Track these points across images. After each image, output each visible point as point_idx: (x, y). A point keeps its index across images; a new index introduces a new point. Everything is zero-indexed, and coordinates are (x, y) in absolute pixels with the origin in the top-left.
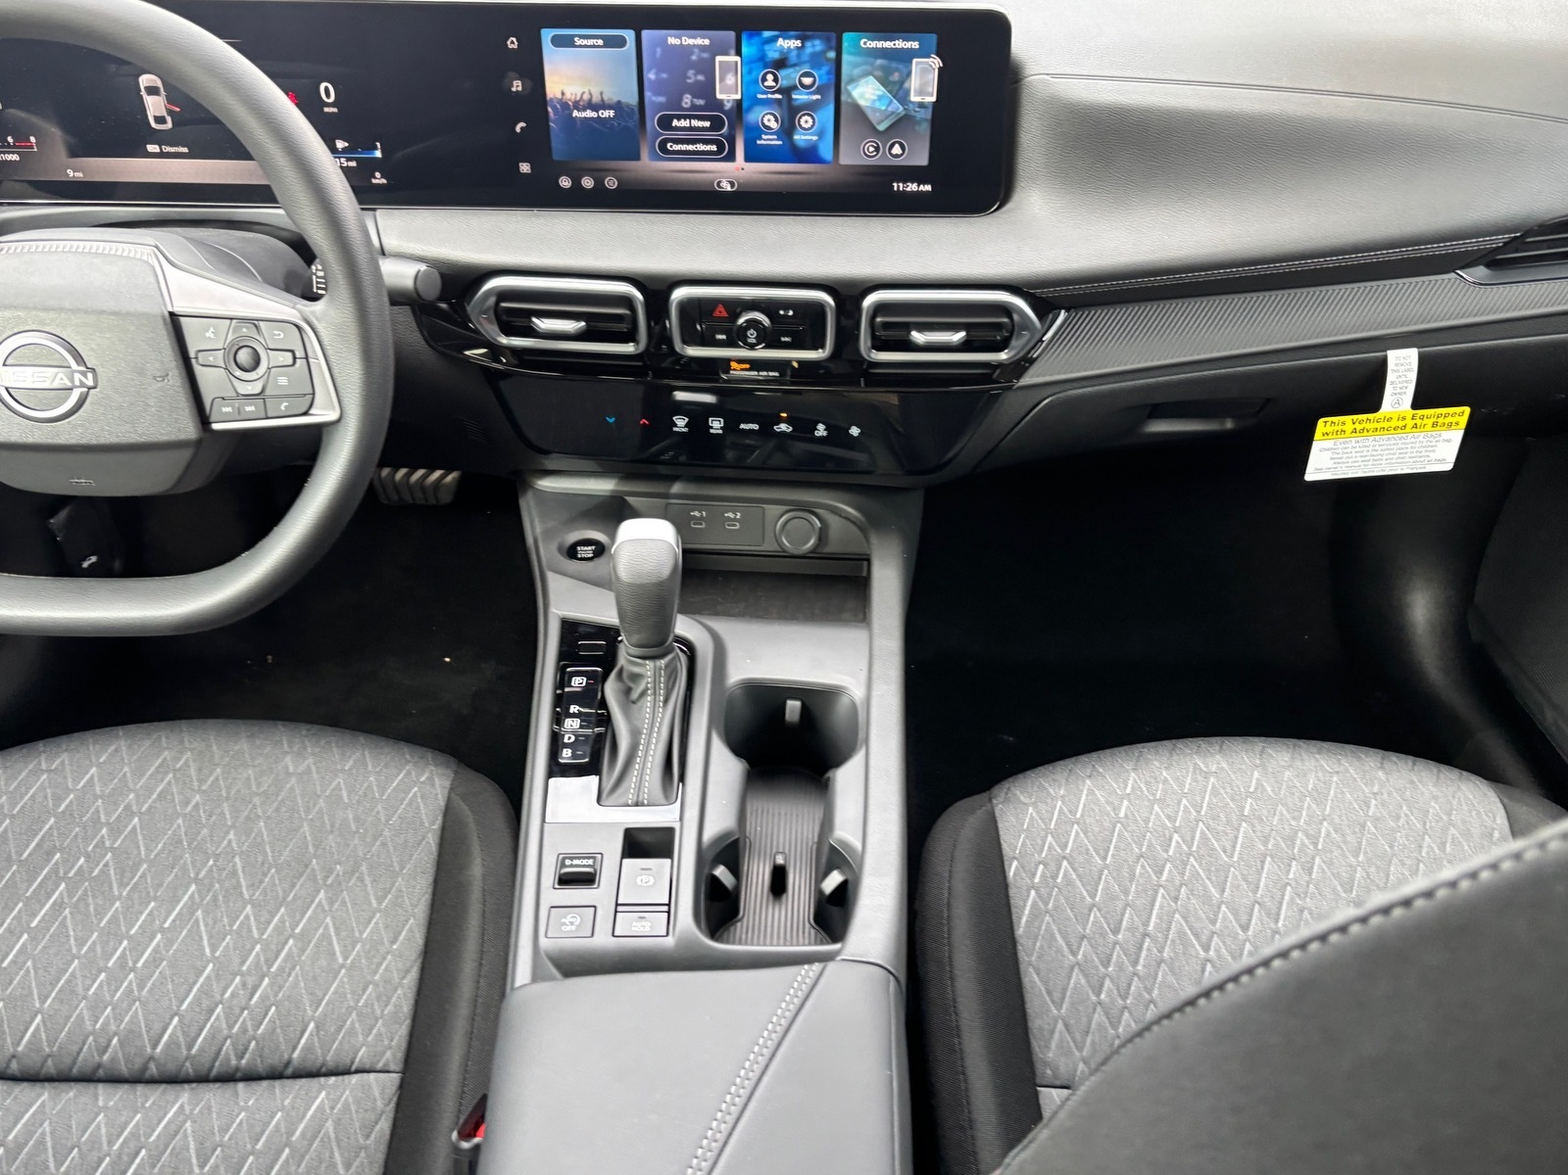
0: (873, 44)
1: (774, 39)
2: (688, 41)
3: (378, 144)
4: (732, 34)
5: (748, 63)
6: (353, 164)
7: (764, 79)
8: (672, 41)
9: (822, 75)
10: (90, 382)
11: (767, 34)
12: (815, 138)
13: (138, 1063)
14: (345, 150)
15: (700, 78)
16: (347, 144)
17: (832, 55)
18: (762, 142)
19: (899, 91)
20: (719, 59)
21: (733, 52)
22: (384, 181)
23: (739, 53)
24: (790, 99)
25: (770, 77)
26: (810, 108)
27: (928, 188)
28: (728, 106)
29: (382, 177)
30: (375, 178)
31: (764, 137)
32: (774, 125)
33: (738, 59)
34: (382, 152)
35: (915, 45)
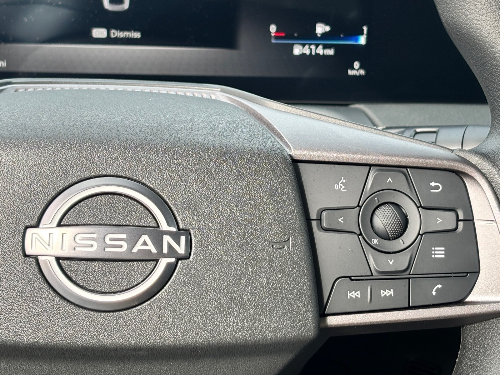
3: (365, 29)
6: (330, 52)
10: (181, 250)
14: (325, 36)
16: (328, 29)
22: (362, 72)
29: (361, 67)
30: (353, 68)
34: (368, 39)
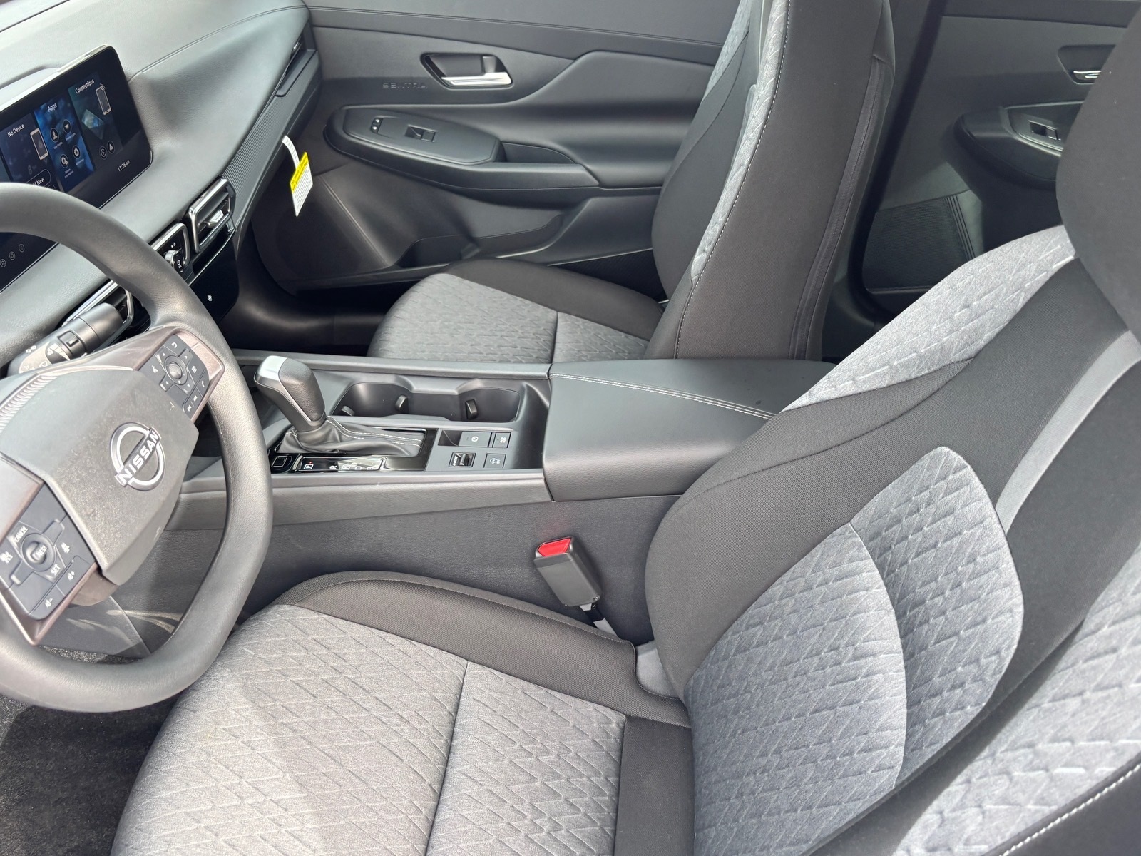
0: (80, 90)
1: (46, 109)
2: (17, 130)
4: (30, 114)
5: (43, 129)
7: (53, 136)
8: (10, 134)
9: (70, 120)
11: (42, 107)
12: (83, 160)
13: (430, 793)
15: (29, 151)
17: (69, 105)
18: (67, 176)
19: (97, 112)
20: (32, 134)
21: (35, 127)
23: (37, 126)
24: (65, 142)
25: (54, 133)
26: (75, 141)
27: (128, 162)
28: (46, 161)
31: (66, 172)
32: (66, 162)
33: (37, 130)
35: (92, 81)
